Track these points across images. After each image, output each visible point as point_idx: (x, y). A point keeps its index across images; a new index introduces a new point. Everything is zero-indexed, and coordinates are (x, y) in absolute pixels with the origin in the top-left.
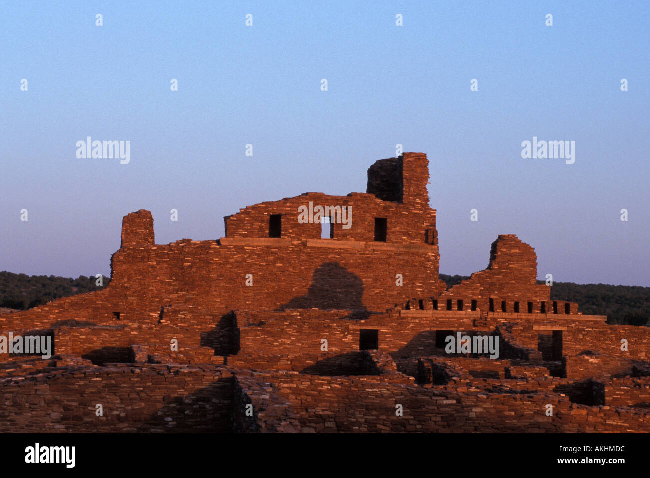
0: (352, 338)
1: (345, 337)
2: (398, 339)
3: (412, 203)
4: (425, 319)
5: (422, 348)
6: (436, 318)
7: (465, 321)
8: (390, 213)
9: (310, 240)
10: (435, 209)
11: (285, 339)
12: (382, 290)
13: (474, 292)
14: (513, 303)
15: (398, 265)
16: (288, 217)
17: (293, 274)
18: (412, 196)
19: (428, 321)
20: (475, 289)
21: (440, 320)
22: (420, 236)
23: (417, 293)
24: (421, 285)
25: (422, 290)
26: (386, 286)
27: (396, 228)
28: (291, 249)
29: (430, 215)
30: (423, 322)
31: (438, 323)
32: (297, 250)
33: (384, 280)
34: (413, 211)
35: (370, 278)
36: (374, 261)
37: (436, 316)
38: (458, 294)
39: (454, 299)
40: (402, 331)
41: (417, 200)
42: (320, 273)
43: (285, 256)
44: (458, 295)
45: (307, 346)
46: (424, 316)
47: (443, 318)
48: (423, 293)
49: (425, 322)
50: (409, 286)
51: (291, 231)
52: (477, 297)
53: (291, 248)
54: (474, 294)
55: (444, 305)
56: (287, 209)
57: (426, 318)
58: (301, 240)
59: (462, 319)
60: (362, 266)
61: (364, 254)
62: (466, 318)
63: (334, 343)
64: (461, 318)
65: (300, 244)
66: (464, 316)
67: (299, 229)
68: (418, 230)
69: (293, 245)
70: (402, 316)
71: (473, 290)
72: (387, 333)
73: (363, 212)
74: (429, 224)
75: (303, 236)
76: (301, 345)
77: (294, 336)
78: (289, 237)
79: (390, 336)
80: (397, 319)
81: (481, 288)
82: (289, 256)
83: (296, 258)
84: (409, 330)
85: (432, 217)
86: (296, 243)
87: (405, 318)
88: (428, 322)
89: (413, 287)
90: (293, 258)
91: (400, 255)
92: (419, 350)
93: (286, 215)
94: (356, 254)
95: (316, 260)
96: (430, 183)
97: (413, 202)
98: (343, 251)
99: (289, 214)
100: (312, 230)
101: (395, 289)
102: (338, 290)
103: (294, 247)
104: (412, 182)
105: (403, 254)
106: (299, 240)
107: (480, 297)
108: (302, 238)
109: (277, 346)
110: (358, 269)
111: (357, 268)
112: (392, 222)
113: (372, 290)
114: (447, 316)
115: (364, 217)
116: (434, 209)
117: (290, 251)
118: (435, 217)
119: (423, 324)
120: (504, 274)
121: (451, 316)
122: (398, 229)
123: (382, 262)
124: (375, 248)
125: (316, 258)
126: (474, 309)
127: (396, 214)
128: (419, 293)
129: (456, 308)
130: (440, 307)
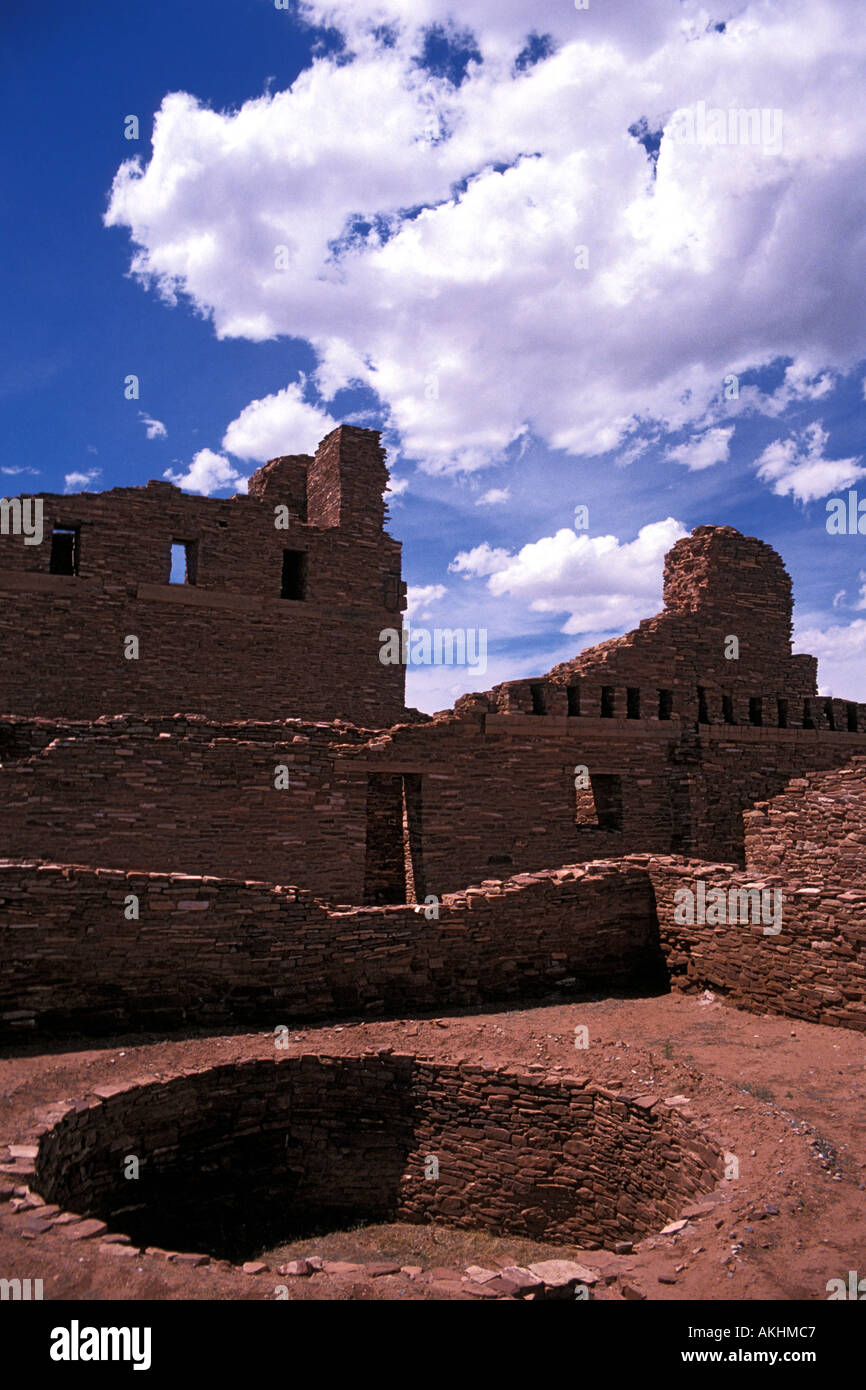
0: (342, 801)
1: (323, 797)
2: (477, 801)
3: (357, 525)
4: (548, 741)
5: (543, 829)
6: (576, 737)
7: (647, 746)
8: (313, 541)
9: (145, 585)
10: (399, 540)
11: (118, 805)
12: (296, 699)
13: (663, 667)
14: (747, 701)
15: (327, 648)
16: (97, 529)
17: (102, 658)
18: (358, 510)
19: (556, 746)
20: (664, 658)
21: (586, 744)
22: (370, 592)
23: (364, 707)
24: (372, 691)
25: (373, 701)
26: (302, 691)
27: (326, 571)
28: (100, 603)
29: (390, 550)
30: (542, 751)
31: (581, 752)
32: (114, 606)
33: (299, 678)
34: (358, 541)
35: (272, 673)
36: (280, 638)
37: (576, 732)
38: (626, 669)
39: (618, 685)
40: (489, 776)
41: (367, 519)
42: (165, 658)
43: (85, 616)
44: (627, 674)
45: (197, 832)
46: (548, 731)
47: (592, 738)
48: (375, 706)
49: (548, 750)
50: (349, 692)
51: (102, 562)
52: (670, 682)
53: (102, 599)
54: (661, 672)
55: (593, 701)
56: (95, 512)
57: (551, 737)
58: (124, 584)
59: (638, 741)
60: (255, 648)
61: (260, 622)
62: (650, 740)
63: (286, 817)
64: (637, 738)
65: (122, 591)
66: (645, 734)
67: (121, 558)
68: (367, 579)
69: (105, 593)
70: (488, 730)
71: (662, 662)
72: (447, 785)
73: (261, 534)
74: (388, 570)
75: (128, 574)
76: (174, 826)
77: (149, 797)
78: (97, 574)
79: (454, 792)
80: (474, 740)
81: (678, 658)
82: (96, 617)
83: (111, 623)
84: (506, 775)
85: (393, 554)
86: (112, 588)
87: (496, 738)
88: (557, 750)
89: (355, 696)
90: (104, 623)
91: (332, 628)
92: (533, 834)
93: (92, 524)
94: (241, 621)
95: (155, 630)
96: (390, 490)
97: (360, 524)
98: (214, 612)
99: (100, 524)
100: (150, 562)
101: (322, 699)
102: (203, 697)
103: (108, 597)
104: (356, 483)
105: (336, 626)
106: (120, 582)
107: (676, 681)
108: (127, 579)
109: (88, 833)
110: (246, 652)
111: (243, 651)
112: (317, 560)
113: (274, 698)
114: (604, 733)
115: (261, 545)
116: (396, 540)
117: (98, 606)
118: (399, 555)
119: (542, 756)
120: (724, 622)
121: (613, 733)
122: (328, 574)
123: (294, 640)
124: (281, 611)
125: (155, 626)
126: (664, 714)
127: (325, 543)
128: (369, 707)
129: (621, 708)
130: (586, 706)
